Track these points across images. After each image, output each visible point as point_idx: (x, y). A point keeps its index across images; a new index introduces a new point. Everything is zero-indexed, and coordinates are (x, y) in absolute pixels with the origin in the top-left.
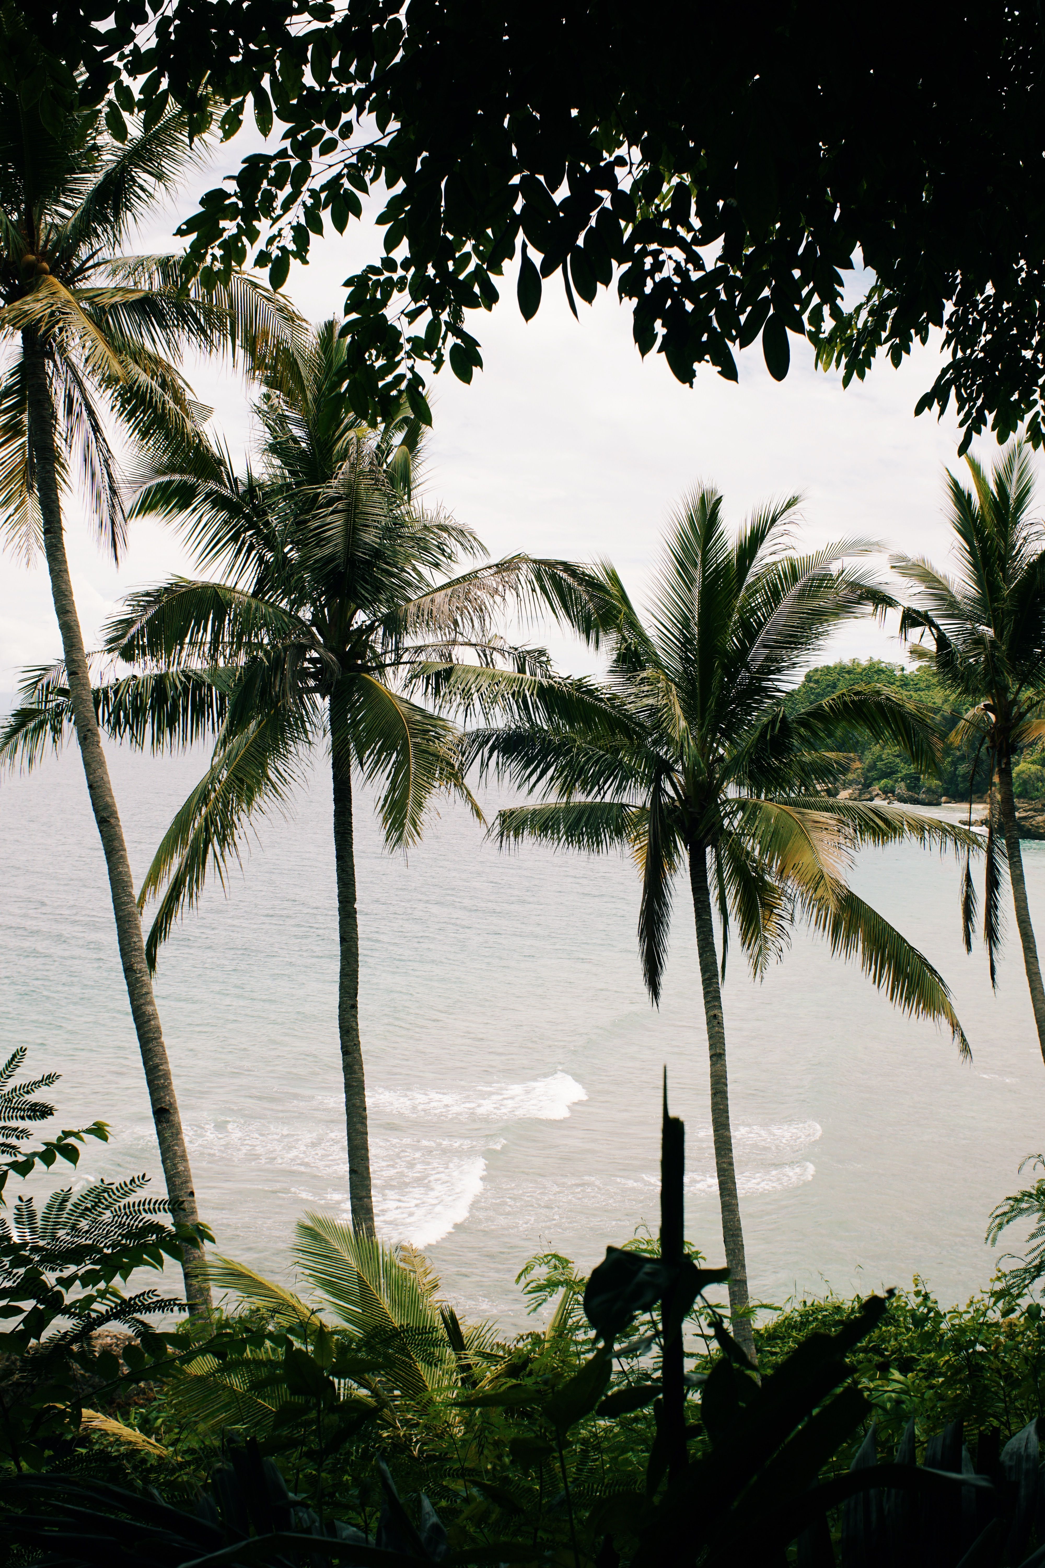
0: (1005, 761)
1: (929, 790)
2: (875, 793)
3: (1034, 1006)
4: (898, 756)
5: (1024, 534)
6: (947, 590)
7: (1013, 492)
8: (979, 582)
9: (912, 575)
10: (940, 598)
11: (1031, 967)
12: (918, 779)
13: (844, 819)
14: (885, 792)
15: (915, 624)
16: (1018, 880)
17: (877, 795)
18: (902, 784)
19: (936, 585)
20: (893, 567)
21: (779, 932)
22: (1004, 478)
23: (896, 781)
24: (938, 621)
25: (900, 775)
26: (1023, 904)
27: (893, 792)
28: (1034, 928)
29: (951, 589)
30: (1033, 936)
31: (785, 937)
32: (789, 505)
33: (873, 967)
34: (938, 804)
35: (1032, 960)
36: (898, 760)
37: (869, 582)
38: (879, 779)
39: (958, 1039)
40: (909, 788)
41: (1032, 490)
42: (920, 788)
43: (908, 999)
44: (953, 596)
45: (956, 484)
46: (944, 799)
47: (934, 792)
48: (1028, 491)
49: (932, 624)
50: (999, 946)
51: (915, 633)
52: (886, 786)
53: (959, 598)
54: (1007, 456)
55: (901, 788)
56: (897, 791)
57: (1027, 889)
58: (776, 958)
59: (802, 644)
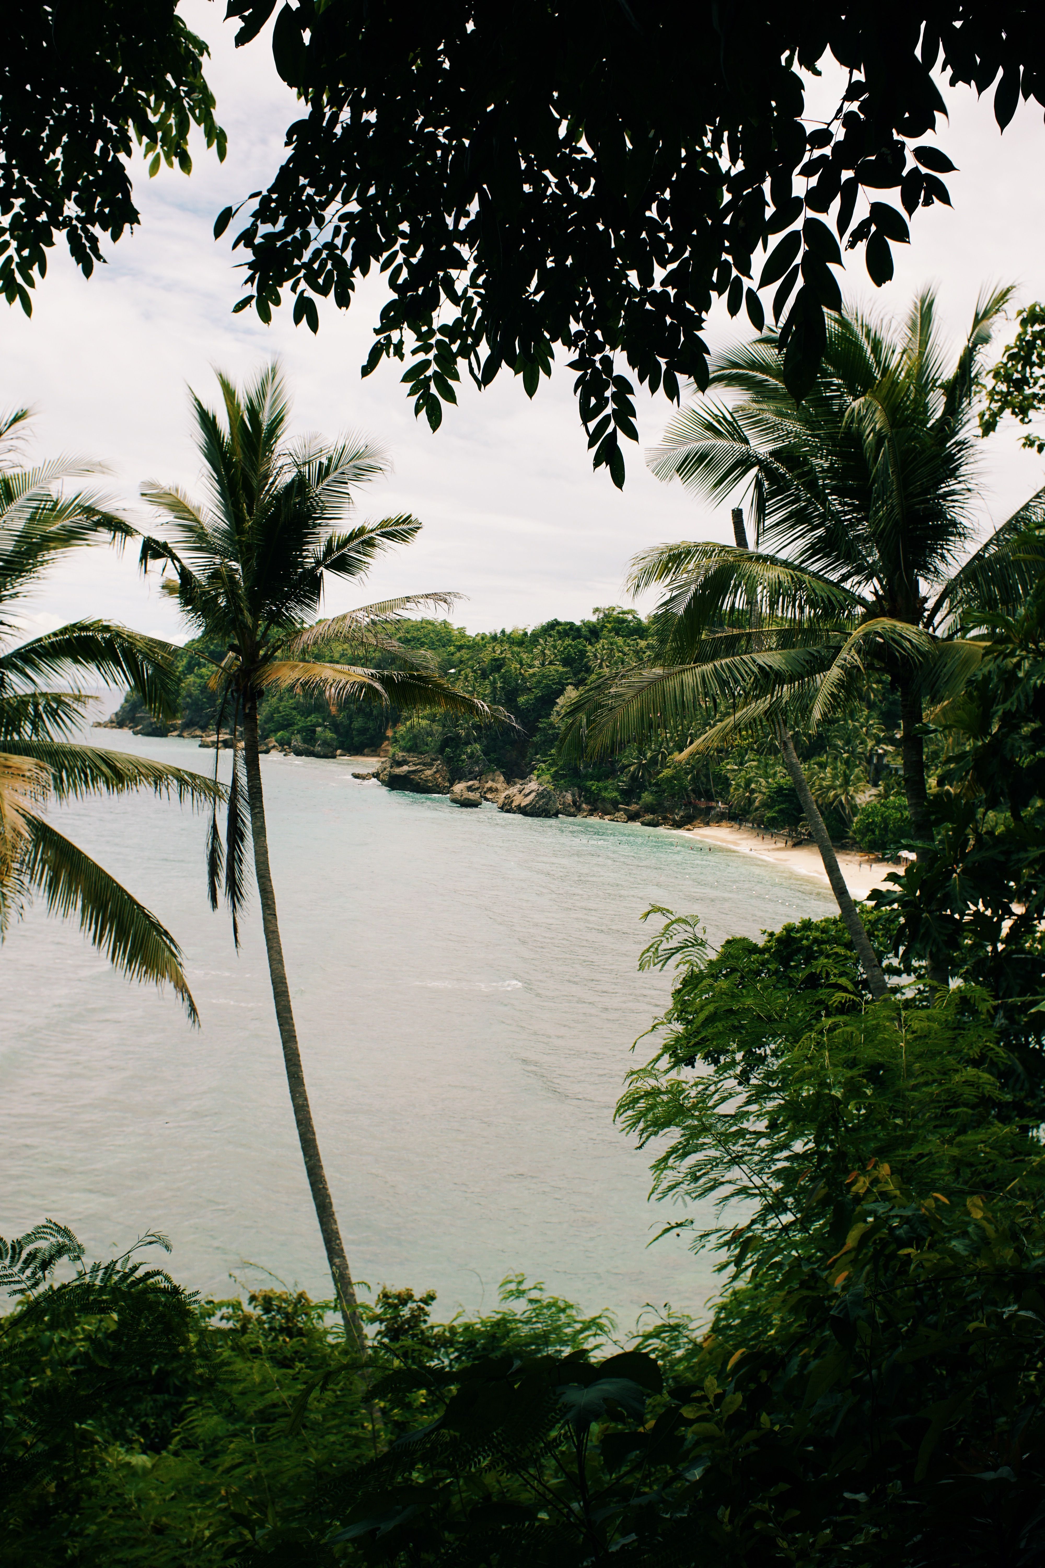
0: (249, 705)
1: (325, 743)
2: (271, 745)
3: (271, 966)
4: (294, 709)
5: (279, 464)
6: (199, 522)
7: (265, 418)
8: (227, 514)
9: (161, 504)
10: (190, 529)
11: (269, 925)
12: (314, 732)
13: (42, 764)
14: (282, 744)
15: (157, 555)
16: (260, 832)
17: (274, 747)
18: (299, 737)
19: (186, 515)
20: (143, 495)
21: (18, 888)
22: (255, 403)
23: (293, 733)
24: (180, 554)
25: (296, 727)
26: (262, 859)
27: (289, 744)
28: (274, 883)
29: (201, 519)
30: (272, 892)
31: (25, 893)
32: (16, 419)
33: (93, 926)
34: (334, 757)
35: (270, 917)
36: (294, 713)
37: (104, 508)
38: (276, 731)
39: (187, 1003)
40: (305, 741)
41: (286, 418)
42: (316, 741)
43: (130, 962)
44: (202, 528)
45: (200, 405)
46: (339, 752)
47: (329, 745)
48: (282, 420)
49: (174, 557)
50: (243, 902)
51: (156, 565)
52: (283, 738)
53: (209, 531)
54: (260, 381)
55: (297, 741)
56: (293, 743)
57: (268, 842)
58: (17, 916)
59: (27, 571)
